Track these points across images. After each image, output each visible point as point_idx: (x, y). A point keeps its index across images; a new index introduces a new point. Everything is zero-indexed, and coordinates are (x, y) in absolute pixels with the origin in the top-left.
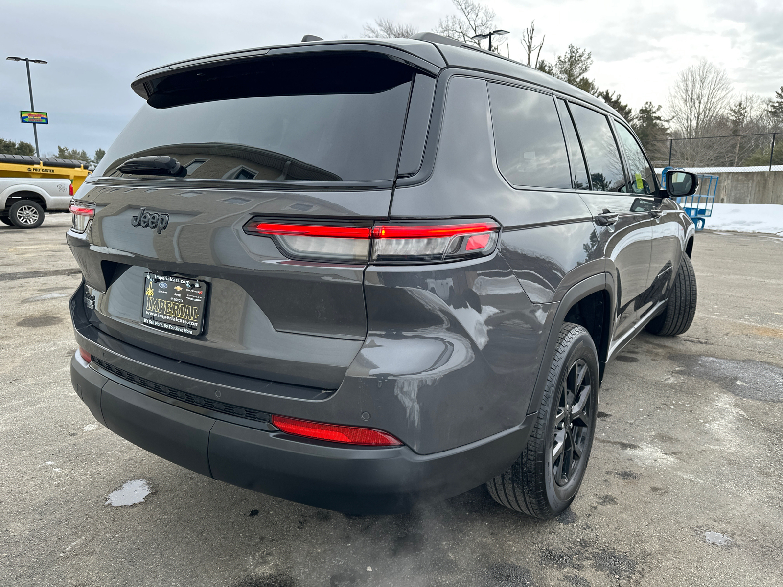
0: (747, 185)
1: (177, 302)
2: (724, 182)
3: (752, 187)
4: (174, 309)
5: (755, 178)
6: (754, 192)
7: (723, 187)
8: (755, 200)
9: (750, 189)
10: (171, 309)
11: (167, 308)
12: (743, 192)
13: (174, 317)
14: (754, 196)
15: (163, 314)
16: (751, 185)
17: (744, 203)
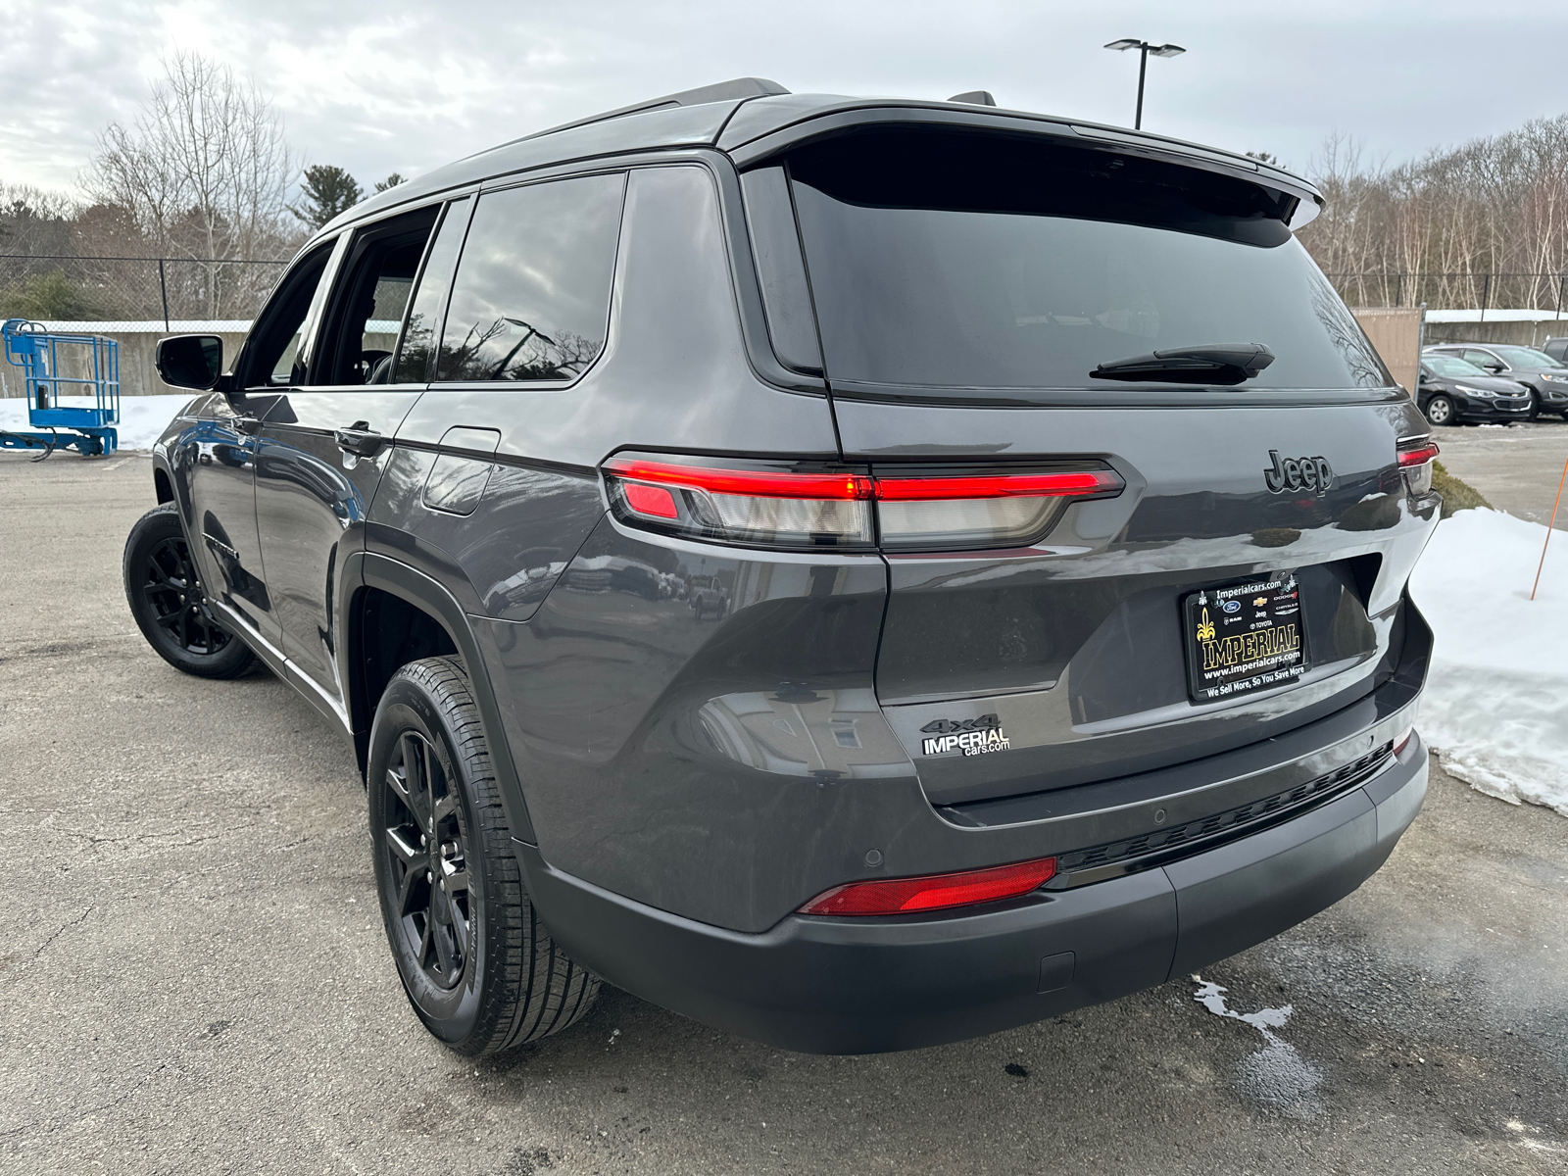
0: (130, 358)
1: (1262, 628)
2: (83, 352)
3: (142, 361)
4: (1260, 644)
5: (144, 346)
6: (148, 372)
7: (82, 363)
8: (154, 388)
9: (139, 366)
10: (1254, 647)
11: (1247, 646)
12: (126, 372)
13: (1260, 659)
14: (151, 380)
15: (1240, 663)
16: (138, 358)
17: (135, 395)
